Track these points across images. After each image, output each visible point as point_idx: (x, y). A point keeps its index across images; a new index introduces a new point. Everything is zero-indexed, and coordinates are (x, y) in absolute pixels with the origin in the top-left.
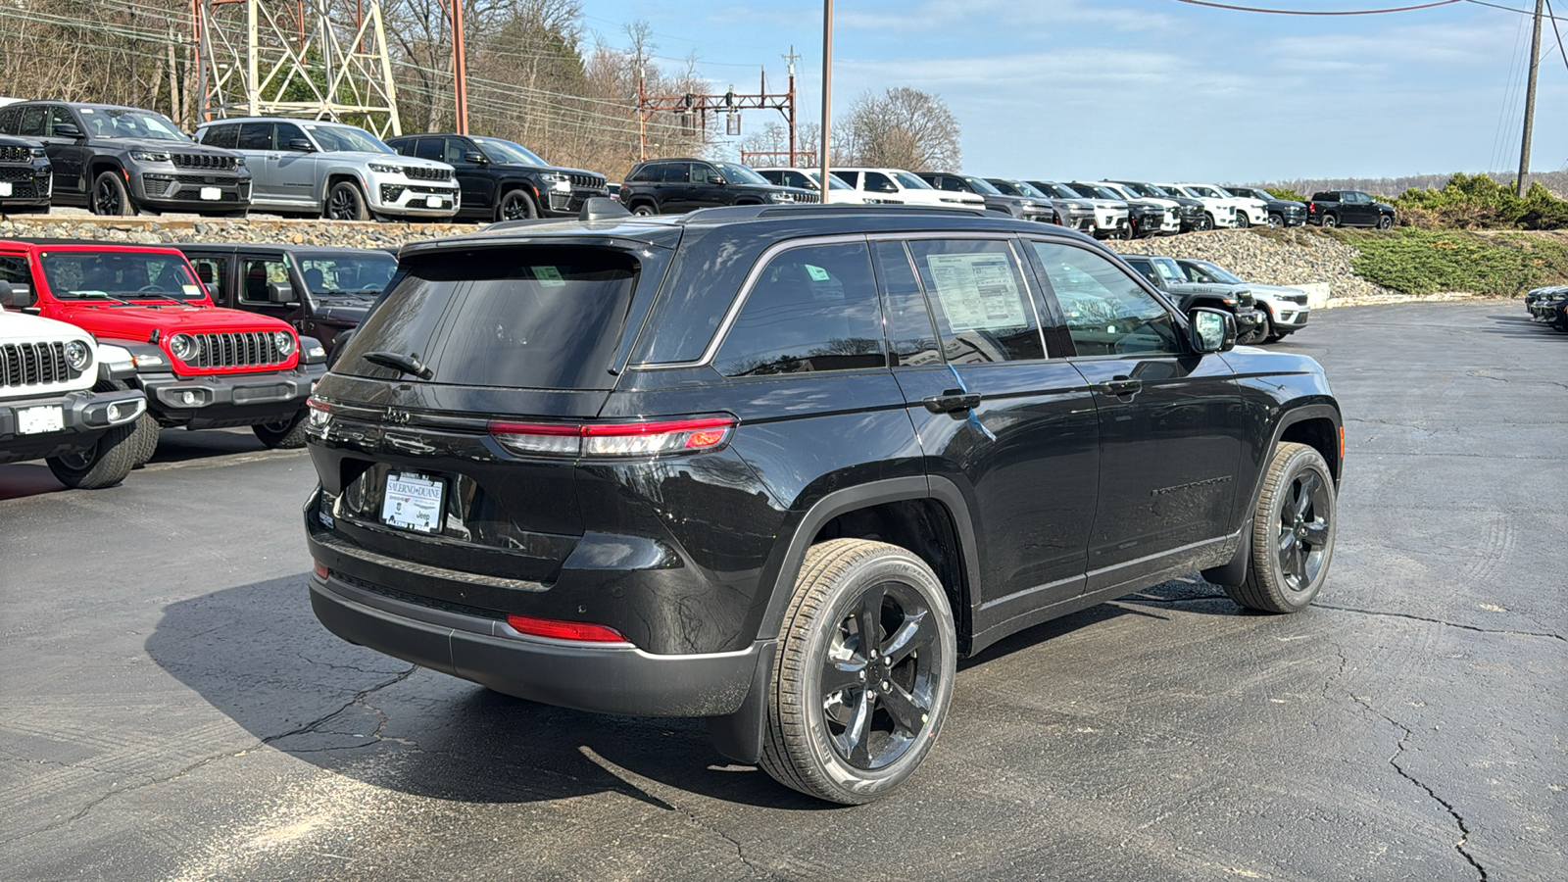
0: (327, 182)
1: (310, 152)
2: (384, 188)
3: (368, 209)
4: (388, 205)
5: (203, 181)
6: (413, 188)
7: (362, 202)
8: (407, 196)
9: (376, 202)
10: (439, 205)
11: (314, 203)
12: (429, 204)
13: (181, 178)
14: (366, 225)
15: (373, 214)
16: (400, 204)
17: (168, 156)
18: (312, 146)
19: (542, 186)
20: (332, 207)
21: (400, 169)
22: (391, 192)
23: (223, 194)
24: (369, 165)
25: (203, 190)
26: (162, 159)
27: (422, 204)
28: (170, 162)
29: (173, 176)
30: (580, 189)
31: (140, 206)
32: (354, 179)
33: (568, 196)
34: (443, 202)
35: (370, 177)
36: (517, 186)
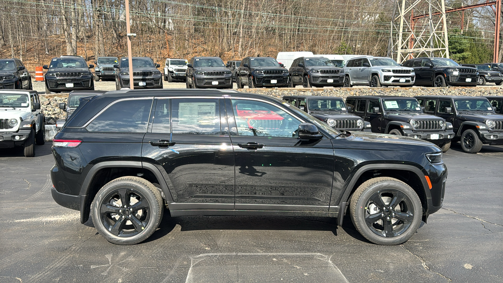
0: (371, 76)
1: (369, 67)
2: (385, 77)
3: (380, 84)
4: (386, 82)
5: (328, 77)
6: (394, 76)
7: (378, 81)
8: (393, 79)
9: (382, 81)
10: (405, 81)
11: (368, 82)
12: (400, 81)
13: (322, 77)
14: (379, 89)
15: (381, 85)
16: (390, 82)
17: (319, 71)
18: (369, 65)
19: (448, 73)
20: (372, 83)
21: (391, 70)
22: (387, 78)
23: (334, 81)
24: (382, 70)
25: (328, 80)
26: (318, 72)
27: (398, 81)
28: (320, 72)
29: (320, 76)
30: (463, 73)
31: (312, 85)
32: (377, 74)
33: (458, 77)
34: (406, 80)
35: (381, 73)
36: (441, 74)
